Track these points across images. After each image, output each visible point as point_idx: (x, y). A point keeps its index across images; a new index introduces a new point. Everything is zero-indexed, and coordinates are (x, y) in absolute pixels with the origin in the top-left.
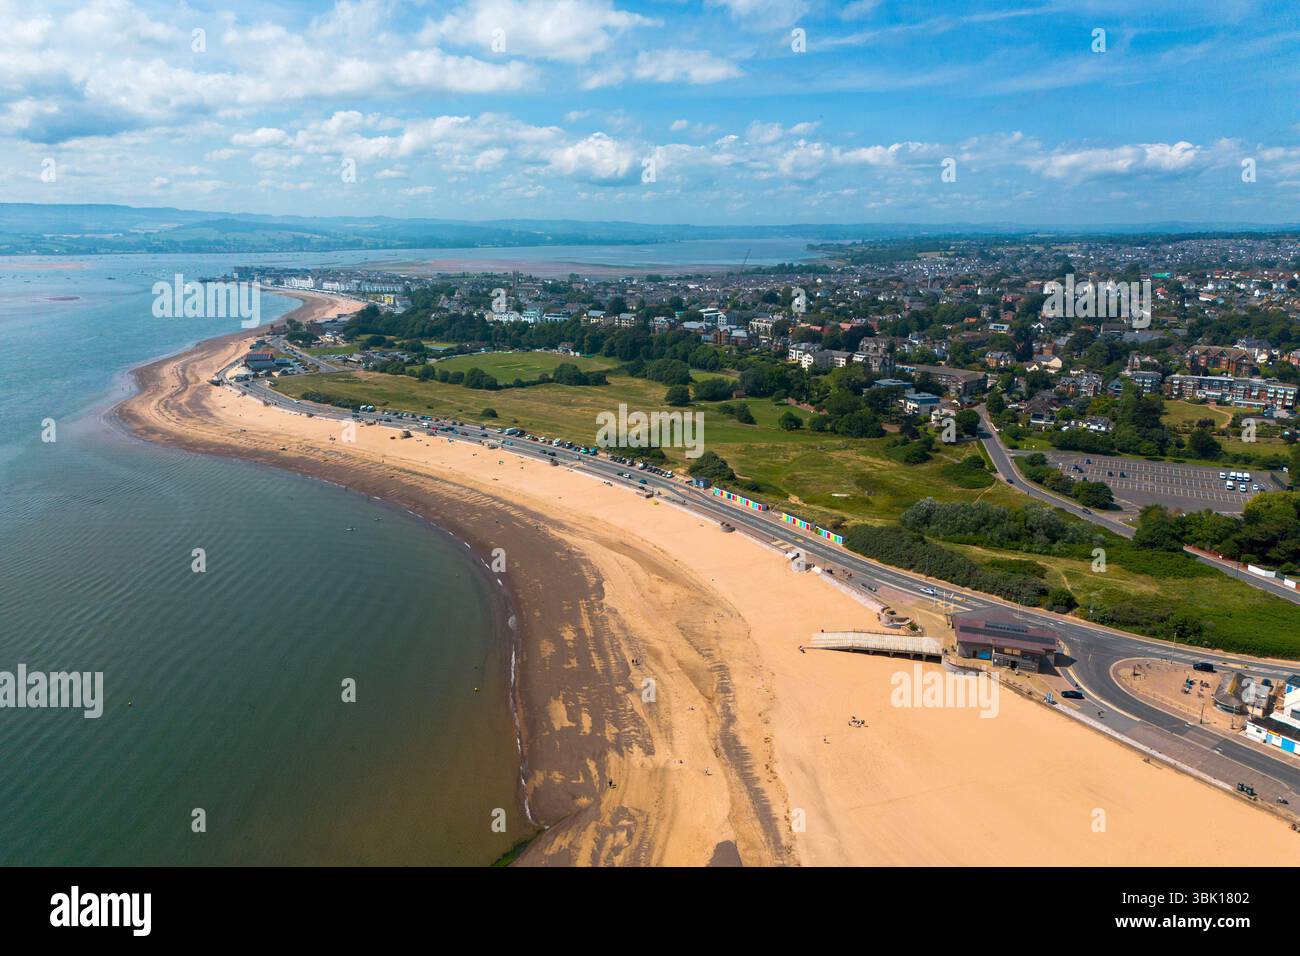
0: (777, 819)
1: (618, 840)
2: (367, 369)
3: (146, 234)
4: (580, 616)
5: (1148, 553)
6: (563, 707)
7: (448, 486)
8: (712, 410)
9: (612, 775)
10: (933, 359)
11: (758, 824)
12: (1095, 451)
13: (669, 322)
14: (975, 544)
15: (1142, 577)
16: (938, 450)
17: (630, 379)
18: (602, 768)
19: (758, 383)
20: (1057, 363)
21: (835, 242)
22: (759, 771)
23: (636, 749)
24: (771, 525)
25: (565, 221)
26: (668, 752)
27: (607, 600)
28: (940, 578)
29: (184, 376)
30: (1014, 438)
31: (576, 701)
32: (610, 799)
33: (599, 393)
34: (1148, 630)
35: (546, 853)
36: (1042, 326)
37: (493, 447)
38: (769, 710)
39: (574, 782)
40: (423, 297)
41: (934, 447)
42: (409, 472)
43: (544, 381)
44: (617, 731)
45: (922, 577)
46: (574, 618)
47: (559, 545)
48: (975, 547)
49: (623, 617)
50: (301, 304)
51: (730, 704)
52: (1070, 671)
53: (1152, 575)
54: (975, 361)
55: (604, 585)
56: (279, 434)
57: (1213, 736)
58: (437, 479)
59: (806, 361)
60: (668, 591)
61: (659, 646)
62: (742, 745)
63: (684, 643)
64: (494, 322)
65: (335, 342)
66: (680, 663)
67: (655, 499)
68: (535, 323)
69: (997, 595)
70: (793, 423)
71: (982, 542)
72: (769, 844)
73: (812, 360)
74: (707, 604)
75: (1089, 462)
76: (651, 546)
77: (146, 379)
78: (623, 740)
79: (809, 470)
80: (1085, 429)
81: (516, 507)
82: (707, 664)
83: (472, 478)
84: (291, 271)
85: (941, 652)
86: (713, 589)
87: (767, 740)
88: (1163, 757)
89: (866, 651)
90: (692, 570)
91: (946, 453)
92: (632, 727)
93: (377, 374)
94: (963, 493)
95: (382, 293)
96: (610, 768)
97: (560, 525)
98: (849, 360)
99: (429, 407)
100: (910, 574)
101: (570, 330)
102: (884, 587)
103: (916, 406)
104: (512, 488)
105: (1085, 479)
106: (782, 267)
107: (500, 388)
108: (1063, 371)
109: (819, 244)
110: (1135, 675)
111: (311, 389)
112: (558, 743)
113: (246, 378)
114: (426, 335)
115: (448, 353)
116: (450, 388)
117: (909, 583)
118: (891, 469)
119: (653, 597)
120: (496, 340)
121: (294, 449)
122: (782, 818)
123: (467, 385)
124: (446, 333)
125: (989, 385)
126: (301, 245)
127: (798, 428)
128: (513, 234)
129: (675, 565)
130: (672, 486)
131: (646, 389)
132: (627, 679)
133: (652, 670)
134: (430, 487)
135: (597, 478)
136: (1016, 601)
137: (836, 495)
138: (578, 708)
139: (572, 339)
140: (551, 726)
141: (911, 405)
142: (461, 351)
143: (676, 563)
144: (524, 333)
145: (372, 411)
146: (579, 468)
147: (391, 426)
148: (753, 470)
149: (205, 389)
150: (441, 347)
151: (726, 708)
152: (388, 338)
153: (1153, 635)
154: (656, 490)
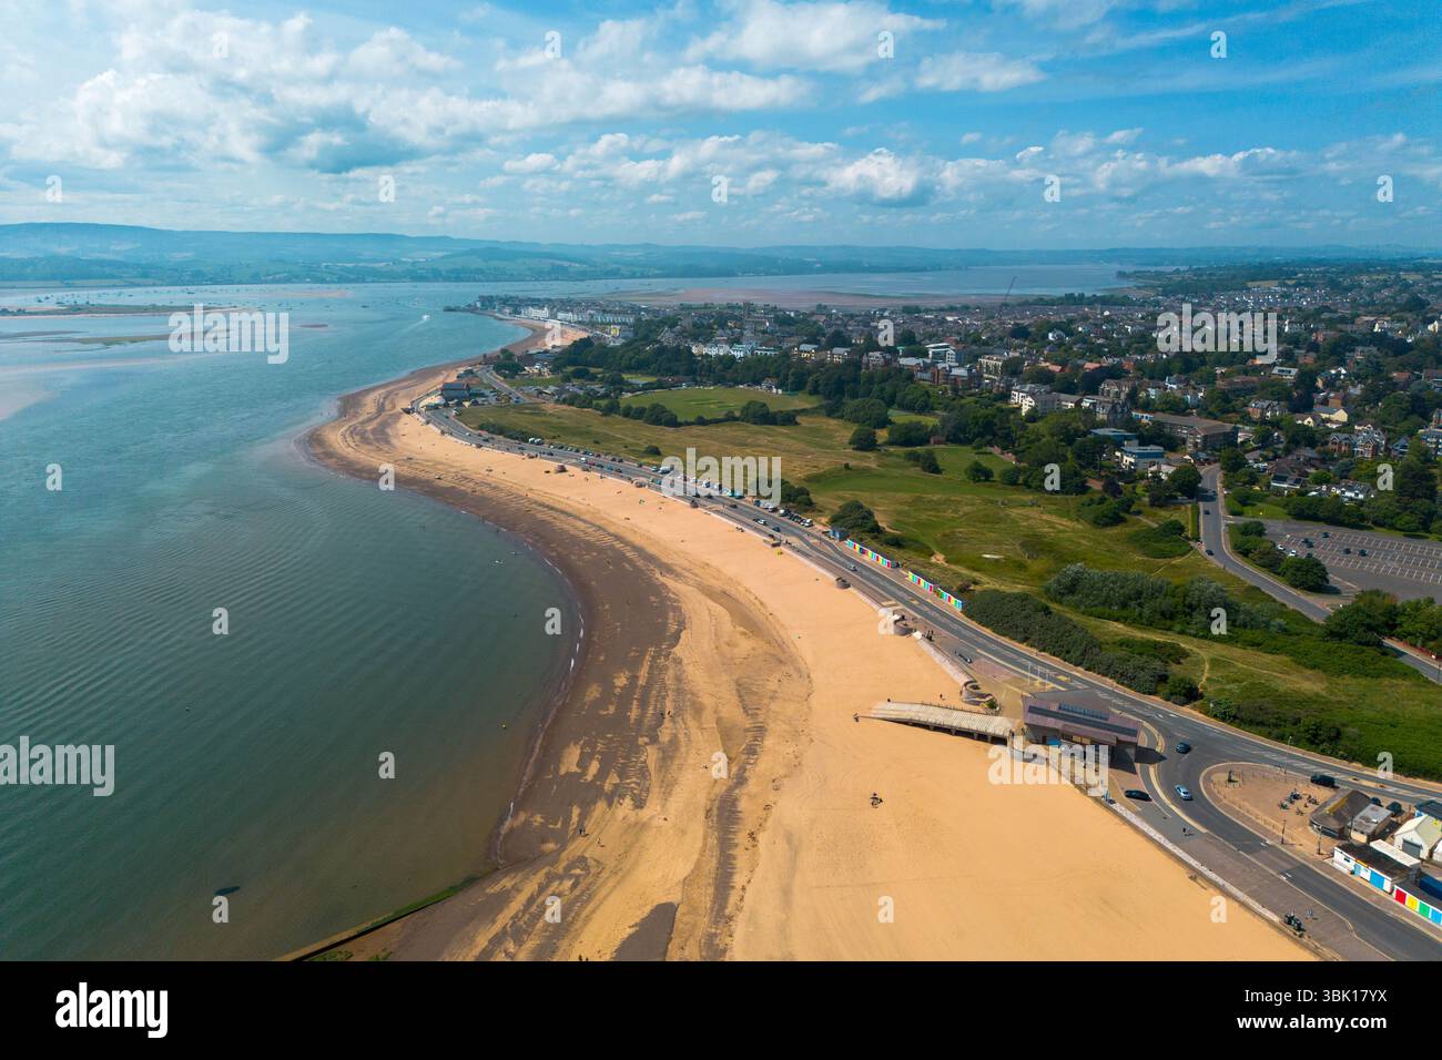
0: (733, 887)
1: (561, 888)
2: (557, 401)
3: (414, 263)
4: (642, 665)
5: (1333, 644)
6: (578, 752)
7: (579, 524)
8: (898, 456)
9: (589, 826)
10: (1183, 406)
11: (711, 890)
12: (1340, 524)
13: (884, 357)
14: (1117, 620)
15: (1309, 672)
16: (1139, 513)
17: (825, 420)
18: (583, 817)
19: (961, 428)
20: (1341, 416)
21: (1153, 269)
22: (741, 838)
23: (628, 802)
24: (892, 583)
25: (843, 247)
26: (659, 808)
27: (678, 651)
28: (1054, 655)
29: (383, 404)
30: (1240, 502)
31: (594, 747)
32: (576, 847)
33: (782, 434)
34: (1276, 732)
35: (488, 891)
36: (1343, 371)
37: (640, 485)
38: (785, 776)
39: (551, 826)
40: (645, 328)
41: (1134, 508)
42: (548, 506)
43: (730, 418)
44: (618, 781)
45: (1033, 652)
46: (634, 665)
47: (659, 590)
48: (1116, 624)
49: (685, 668)
50: (530, 333)
51: (748, 767)
52: (1152, 770)
53: (1325, 671)
54: (1234, 411)
55: (683, 635)
56: (442, 464)
57: (1288, 859)
58: (570, 515)
59: (1027, 404)
60: (745, 645)
61: (707, 700)
62: (739, 809)
63: (735, 699)
64: (702, 355)
65: (540, 374)
66: (719, 721)
67: (782, 548)
68: (745, 357)
69: (1111, 678)
70: (980, 474)
71: (1126, 618)
72: (712, 911)
73: (1033, 404)
74: (781, 662)
75: (1326, 536)
76: (752, 598)
77: (349, 405)
78: (621, 790)
79: (974, 526)
80: (1337, 496)
81: (635, 548)
82: (748, 723)
83: (605, 516)
84: (534, 300)
85: (1007, 734)
86: (795, 647)
87: (767, 807)
88: (1213, 876)
89: (925, 726)
90: (782, 626)
91: (1147, 517)
92: (634, 779)
93: (564, 407)
94: (1144, 562)
95: (609, 324)
96: (591, 817)
97: (668, 569)
98: (1078, 404)
99: (597, 442)
100: (1023, 648)
101: (776, 365)
102: (983, 660)
103: (1133, 461)
104: (640, 528)
105: (1309, 555)
106: (1070, 297)
107: (680, 425)
108: (1346, 427)
109: (1132, 270)
110: (1230, 781)
111: (491, 420)
112: (555, 787)
113: (436, 407)
114: (632, 368)
115: (647, 388)
116: (630, 423)
117: (1015, 657)
118: (1074, 530)
119: (725, 649)
120: (700, 375)
121: (449, 479)
122: (739, 886)
123: (646, 422)
124: (652, 367)
125: (1239, 440)
126: (558, 273)
127: (987, 480)
128: (780, 262)
129: (767, 619)
130: (805, 536)
131: (837, 431)
132: (655, 731)
133: (685, 724)
134: (562, 524)
135: (731, 523)
136: (1130, 687)
137: (988, 556)
138: (591, 756)
139: (777, 375)
140: (557, 769)
141: (1128, 459)
142: (660, 386)
143: (770, 617)
144: (729, 368)
145: (538, 444)
146: (717, 512)
147: (552, 460)
148: (908, 524)
149: (397, 417)
150: (641, 380)
151: (743, 769)
152: (592, 370)
153: (1281, 738)
154: (784, 538)
